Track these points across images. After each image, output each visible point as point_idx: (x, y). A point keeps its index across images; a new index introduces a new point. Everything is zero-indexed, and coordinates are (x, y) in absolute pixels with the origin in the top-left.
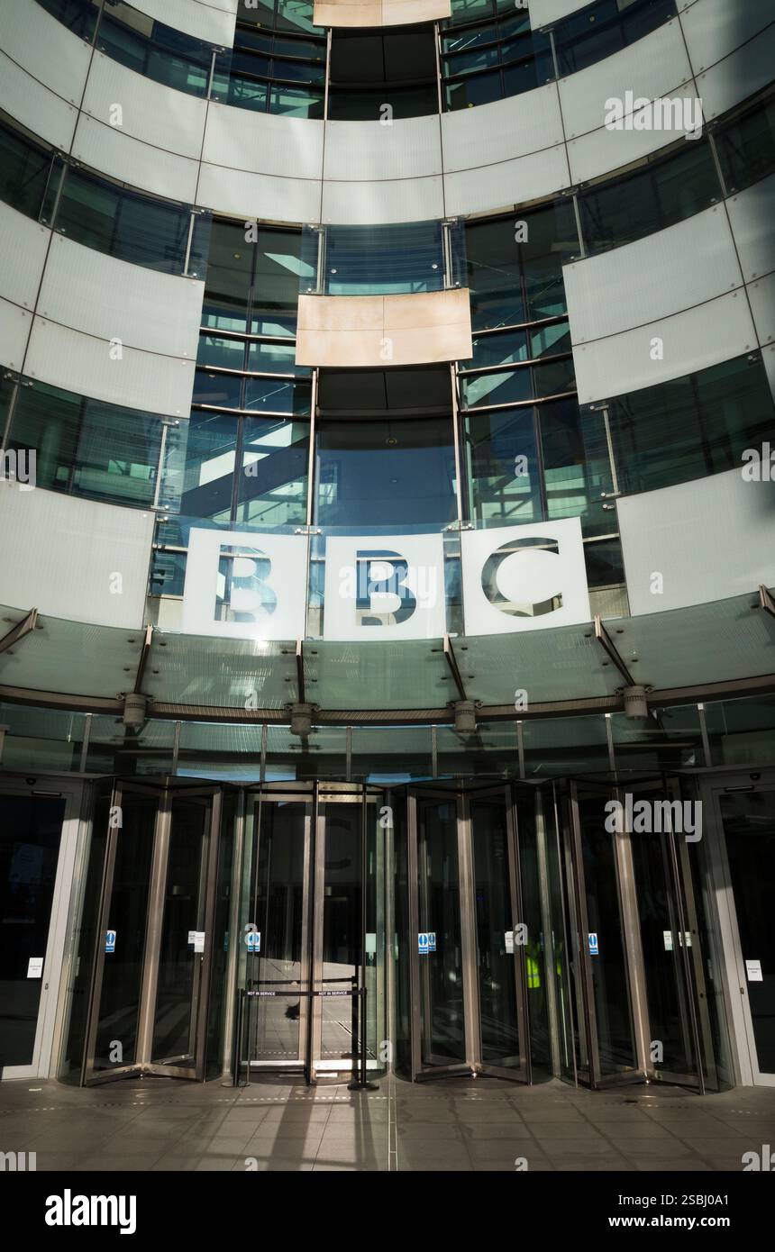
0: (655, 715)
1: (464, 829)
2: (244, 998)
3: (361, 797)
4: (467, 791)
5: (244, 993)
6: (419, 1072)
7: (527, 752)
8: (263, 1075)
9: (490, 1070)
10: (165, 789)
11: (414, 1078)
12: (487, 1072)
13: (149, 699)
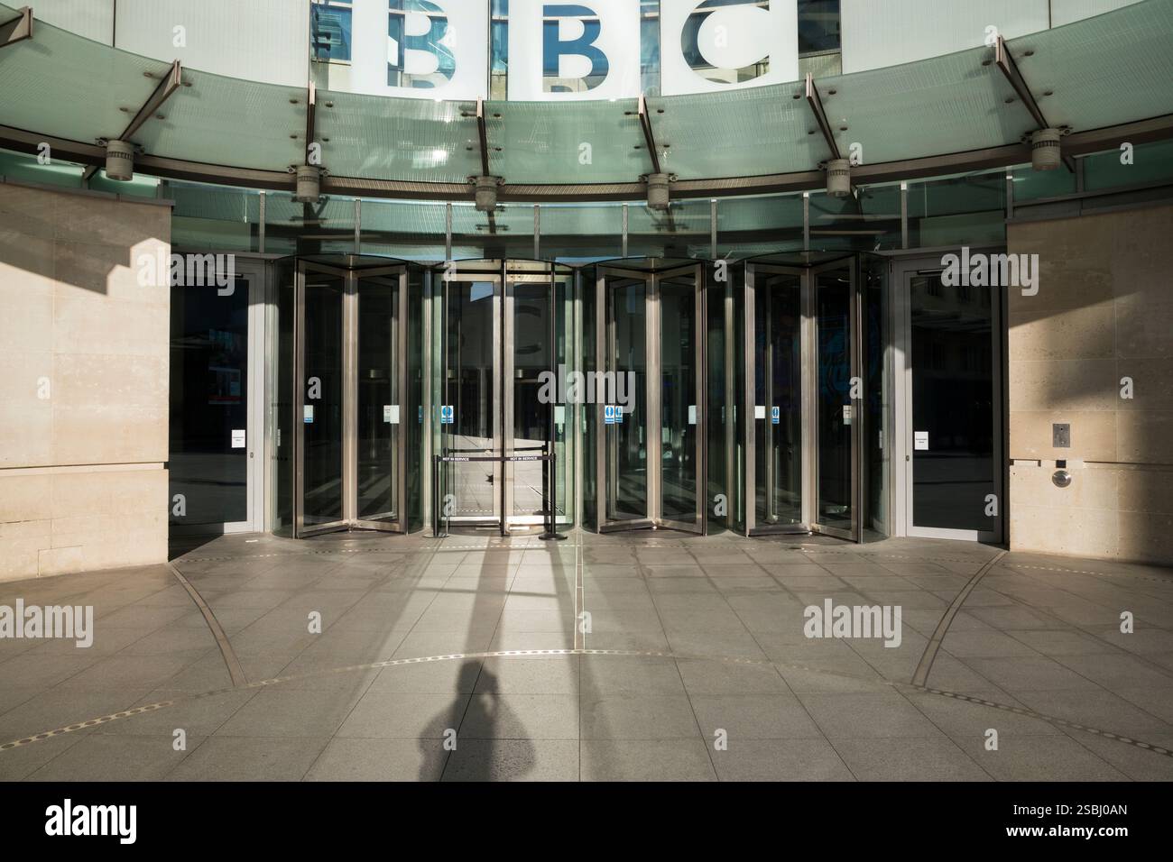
0: (856, 194)
1: (653, 308)
2: (440, 463)
3: (549, 276)
4: (657, 271)
5: (439, 459)
6: (604, 525)
7: (720, 234)
8: (461, 528)
9: (669, 524)
10: (350, 270)
11: (599, 529)
12: (666, 526)
13: (322, 173)
